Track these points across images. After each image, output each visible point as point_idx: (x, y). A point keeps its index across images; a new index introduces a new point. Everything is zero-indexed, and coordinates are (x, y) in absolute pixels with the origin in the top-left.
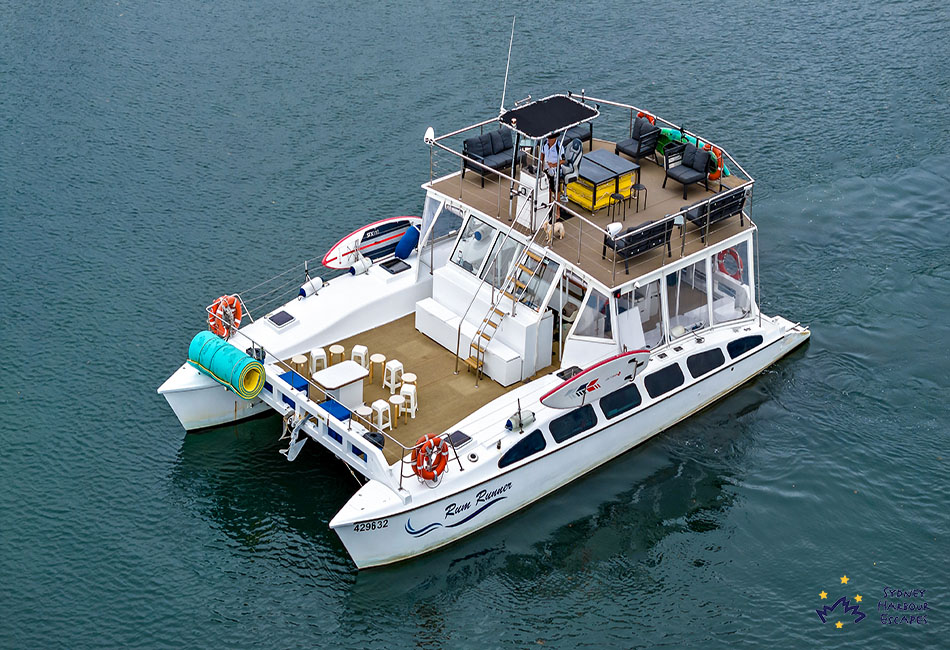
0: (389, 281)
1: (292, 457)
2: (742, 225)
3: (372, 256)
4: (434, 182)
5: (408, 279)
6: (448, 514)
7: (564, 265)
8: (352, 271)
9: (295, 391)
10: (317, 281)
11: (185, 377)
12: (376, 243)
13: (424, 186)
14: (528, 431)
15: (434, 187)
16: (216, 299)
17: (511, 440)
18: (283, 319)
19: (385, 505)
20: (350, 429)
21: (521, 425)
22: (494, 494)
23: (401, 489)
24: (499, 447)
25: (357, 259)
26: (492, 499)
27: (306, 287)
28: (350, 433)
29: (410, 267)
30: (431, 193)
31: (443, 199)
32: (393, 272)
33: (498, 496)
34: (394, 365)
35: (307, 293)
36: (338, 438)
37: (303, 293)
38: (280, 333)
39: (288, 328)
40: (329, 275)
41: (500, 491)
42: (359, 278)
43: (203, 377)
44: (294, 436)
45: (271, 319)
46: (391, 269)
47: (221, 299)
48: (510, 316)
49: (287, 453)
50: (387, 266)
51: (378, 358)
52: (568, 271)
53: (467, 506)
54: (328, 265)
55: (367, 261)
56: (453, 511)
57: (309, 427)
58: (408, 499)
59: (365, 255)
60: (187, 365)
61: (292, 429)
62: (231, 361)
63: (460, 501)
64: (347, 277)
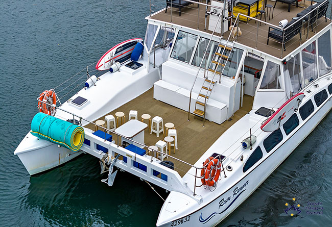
0: (134, 74)
1: (110, 184)
2: (326, 21)
3: (121, 61)
4: (152, 15)
5: (143, 72)
6: (220, 206)
7: (246, 50)
8: (111, 70)
9: (108, 142)
10: (94, 77)
11: (29, 143)
12: (122, 54)
13: (147, 18)
14: (254, 148)
15: (152, 18)
16: (41, 92)
17: (247, 154)
18: (80, 101)
19: (187, 207)
20: (152, 161)
21: (251, 145)
22: (241, 188)
23: (195, 195)
24: (242, 160)
25: (112, 64)
26: (240, 192)
27: (89, 81)
28: (153, 163)
29: (142, 65)
30: (151, 22)
31: (160, 24)
32: (134, 68)
33: (243, 190)
34: (158, 119)
35: (90, 85)
36: (144, 168)
37: (87, 85)
38: (80, 109)
39: (85, 106)
40: (99, 74)
41: (243, 186)
42: (115, 74)
43: (41, 141)
44: (110, 170)
45: (73, 102)
46: (133, 67)
47: (44, 92)
48: (218, 83)
49: (107, 181)
50: (129, 65)
51: (146, 116)
52: (249, 53)
53: (229, 199)
54: (99, 69)
55: (118, 64)
56: (222, 204)
57: (120, 164)
58: (201, 201)
59: (116, 61)
60: (29, 135)
61: (108, 166)
62: (63, 128)
63: (225, 197)
64: (108, 74)
